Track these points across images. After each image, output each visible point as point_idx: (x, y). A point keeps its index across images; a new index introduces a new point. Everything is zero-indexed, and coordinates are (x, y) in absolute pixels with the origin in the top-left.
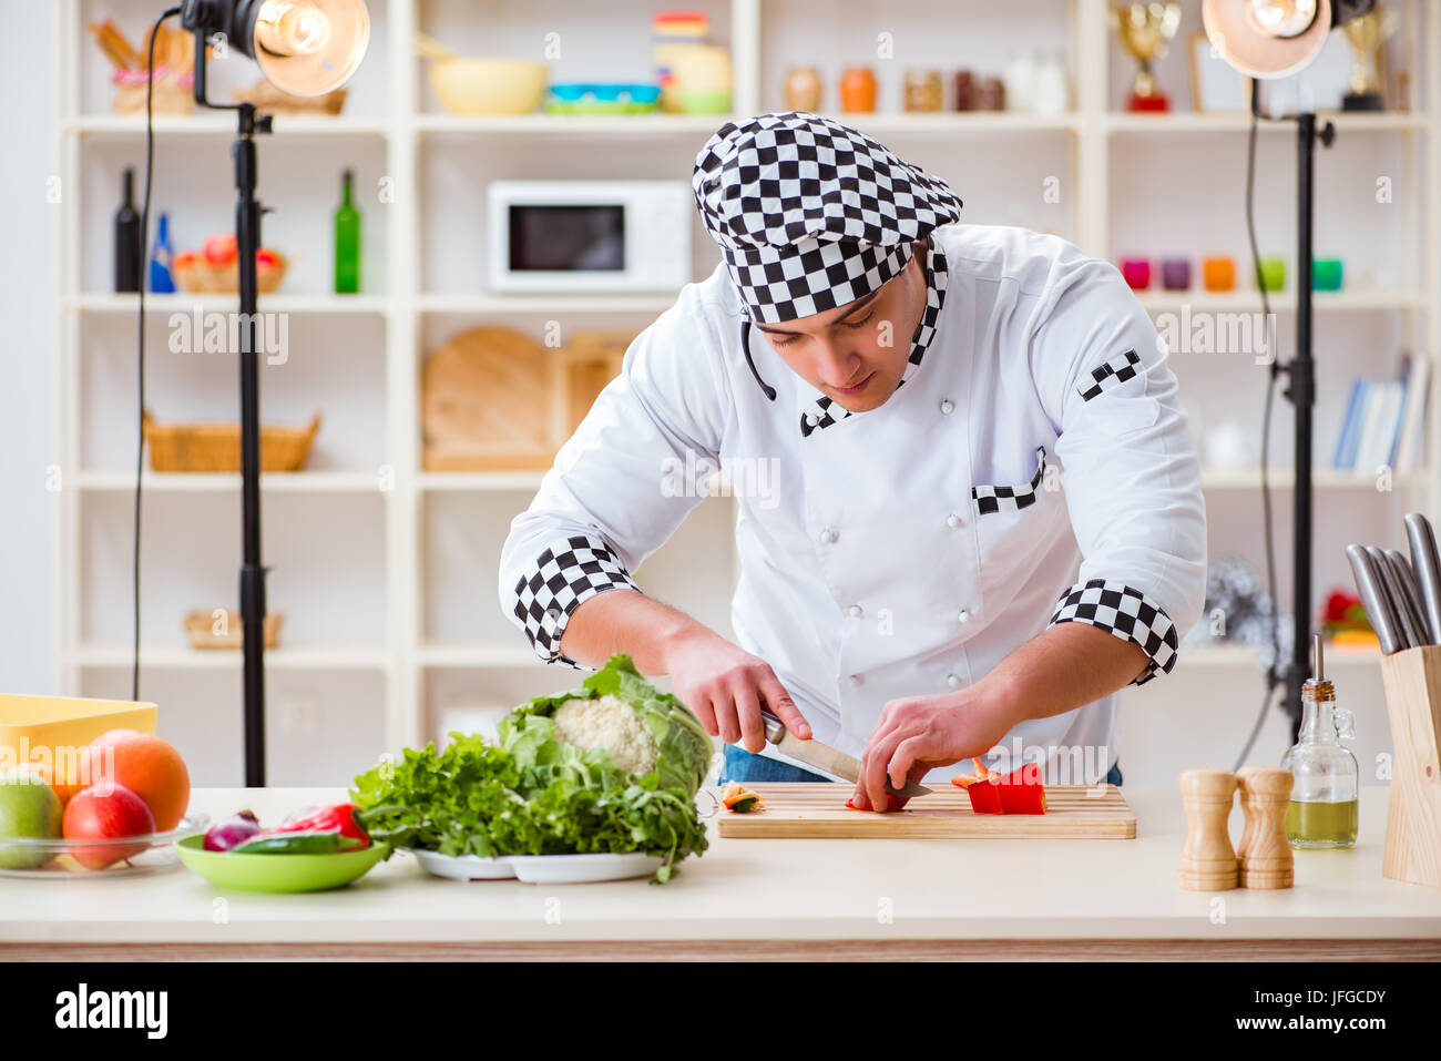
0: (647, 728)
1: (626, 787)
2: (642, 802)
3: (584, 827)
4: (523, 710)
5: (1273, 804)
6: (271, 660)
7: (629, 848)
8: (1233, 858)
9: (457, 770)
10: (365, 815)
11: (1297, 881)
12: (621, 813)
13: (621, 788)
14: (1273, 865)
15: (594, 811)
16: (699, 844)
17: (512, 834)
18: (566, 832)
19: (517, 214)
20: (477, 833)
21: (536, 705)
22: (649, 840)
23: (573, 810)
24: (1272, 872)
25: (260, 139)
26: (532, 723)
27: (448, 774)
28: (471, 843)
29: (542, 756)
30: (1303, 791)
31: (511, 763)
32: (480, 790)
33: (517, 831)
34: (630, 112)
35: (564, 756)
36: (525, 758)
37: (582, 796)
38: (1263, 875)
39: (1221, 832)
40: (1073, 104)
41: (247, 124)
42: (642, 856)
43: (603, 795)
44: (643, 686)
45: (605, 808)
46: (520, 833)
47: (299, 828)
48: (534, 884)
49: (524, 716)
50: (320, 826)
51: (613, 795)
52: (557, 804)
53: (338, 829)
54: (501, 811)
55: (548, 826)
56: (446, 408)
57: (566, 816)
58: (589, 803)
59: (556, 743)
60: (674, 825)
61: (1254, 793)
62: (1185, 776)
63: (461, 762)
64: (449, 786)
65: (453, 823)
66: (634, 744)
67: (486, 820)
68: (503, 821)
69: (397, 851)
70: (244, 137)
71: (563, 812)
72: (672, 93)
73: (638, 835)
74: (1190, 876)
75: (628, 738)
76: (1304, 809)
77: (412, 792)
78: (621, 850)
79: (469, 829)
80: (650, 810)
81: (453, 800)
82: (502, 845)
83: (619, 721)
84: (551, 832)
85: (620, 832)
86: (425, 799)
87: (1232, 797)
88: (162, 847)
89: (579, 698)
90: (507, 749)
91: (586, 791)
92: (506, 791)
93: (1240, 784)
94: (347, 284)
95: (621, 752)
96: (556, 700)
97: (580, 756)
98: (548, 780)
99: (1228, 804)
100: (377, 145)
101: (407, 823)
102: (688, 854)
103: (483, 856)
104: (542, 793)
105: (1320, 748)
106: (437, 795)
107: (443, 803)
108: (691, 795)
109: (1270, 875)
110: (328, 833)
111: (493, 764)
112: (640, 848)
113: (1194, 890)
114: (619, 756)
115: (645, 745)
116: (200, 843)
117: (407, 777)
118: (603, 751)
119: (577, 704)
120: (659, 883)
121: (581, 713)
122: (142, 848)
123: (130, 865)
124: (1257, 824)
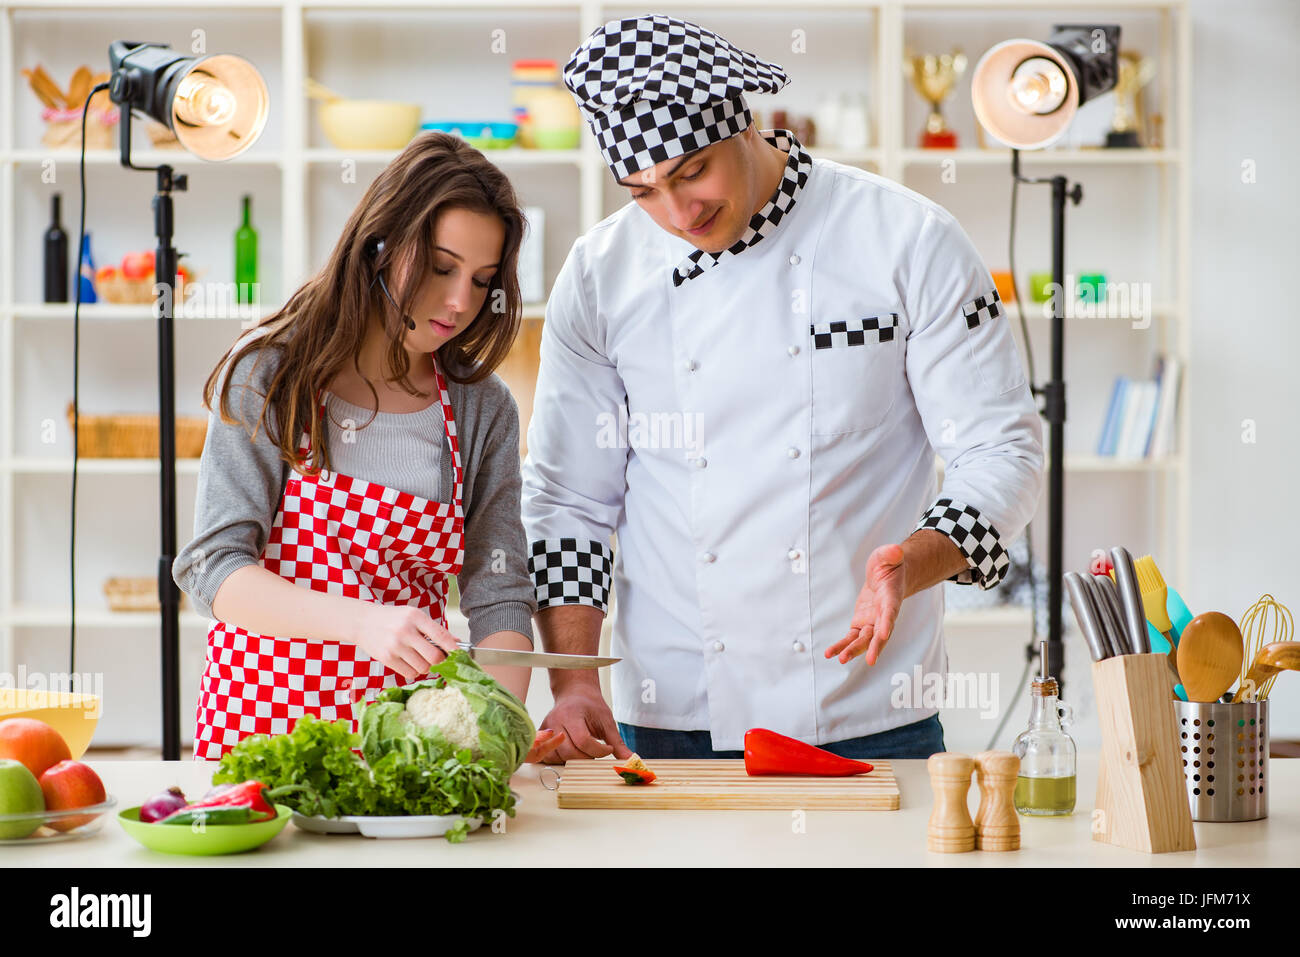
5: (1003, 783)
8: (972, 826)
10: (271, 793)
11: (1023, 843)
14: (1002, 832)
24: (1002, 837)
25: (176, 196)
30: (1032, 768)
34: (491, 147)
38: (995, 840)
39: (961, 805)
40: (873, 141)
41: (166, 183)
47: (218, 803)
50: (235, 801)
53: (250, 804)
61: (988, 774)
70: (163, 193)
72: (527, 130)
74: (936, 840)
76: (1032, 783)
93: (977, 766)
99: (967, 783)
100: (273, 174)
105: (1045, 733)
109: (1001, 840)
110: (242, 807)
113: (938, 852)
116: (137, 815)
124: (990, 800)
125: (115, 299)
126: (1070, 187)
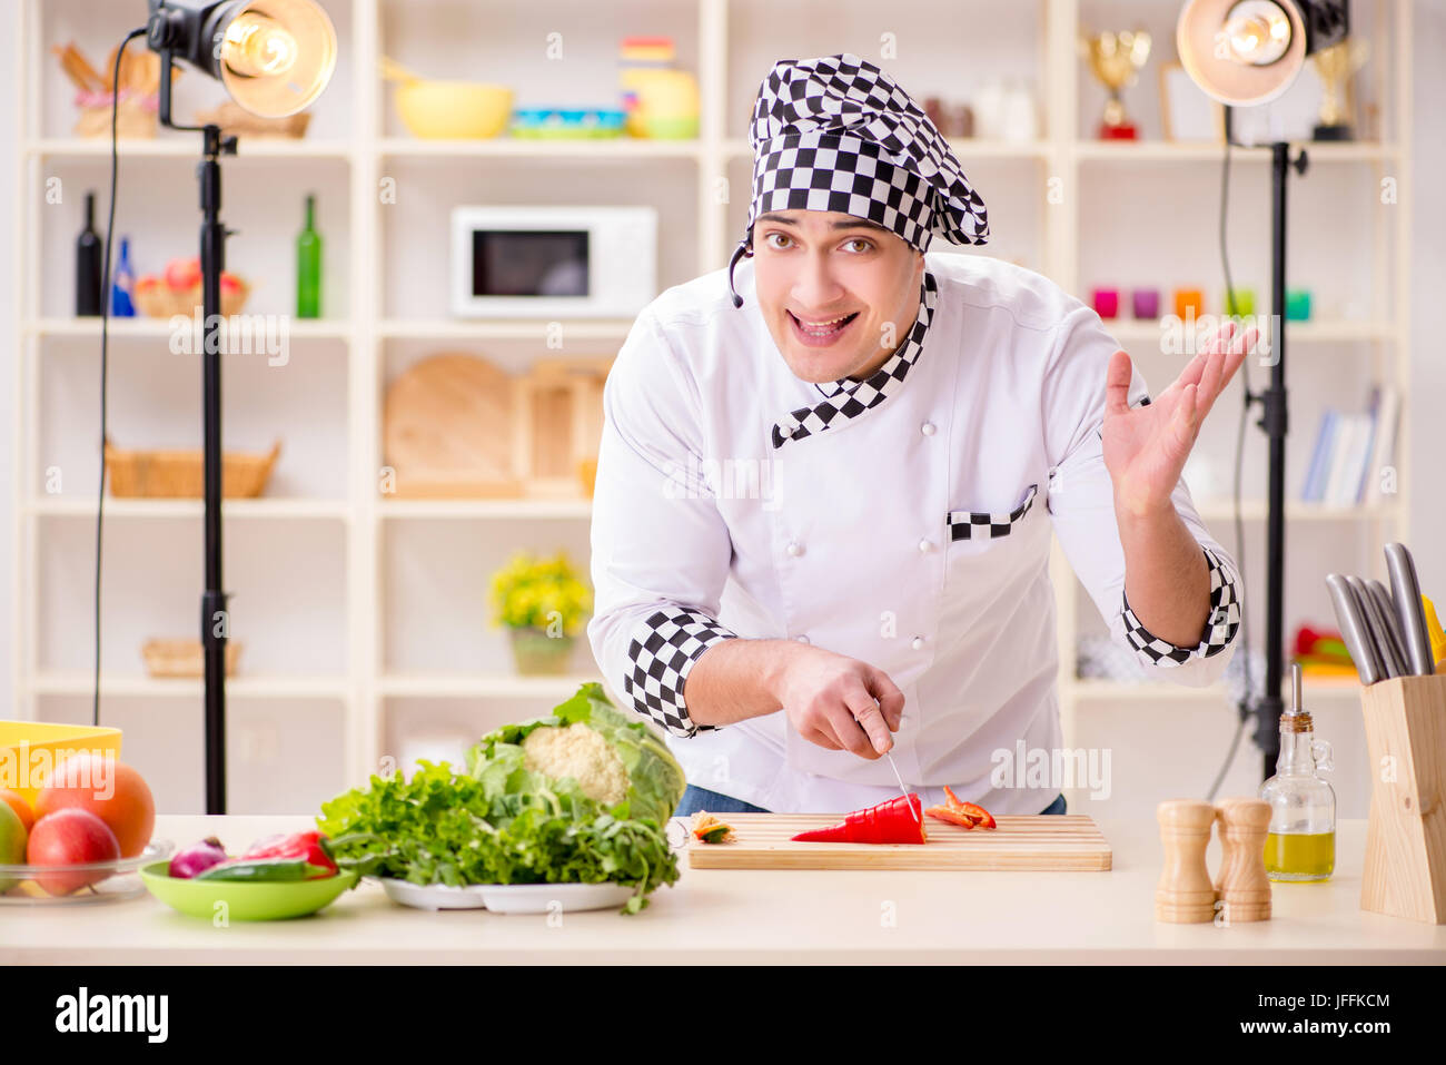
0: (618, 756)
1: (597, 816)
2: (612, 832)
3: (555, 857)
4: (492, 738)
5: (1251, 835)
6: (232, 689)
7: (599, 878)
8: (1211, 891)
9: (425, 798)
10: (332, 843)
11: (1274, 913)
12: (591, 843)
13: (591, 818)
14: (1250, 897)
15: (565, 840)
16: (670, 874)
17: (481, 863)
18: (535, 862)
19: (481, 240)
20: (446, 861)
21: (505, 733)
22: (620, 871)
23: (543, 839)
24: (1250, 904)
25: (225, 161)
26: (502, 750)
27: (415, 803)
28: (440, 872)
29: (512, 785)
30: (1281, 823)
31: (480, 792)
32: (449, 818)
33: (486, 860)
34: (596, 136)
35: (534, 785)
36: (494, 787)
37: (552, 826)
38: (1241, 908)
39: (1198, 864)
40: (1043, 132)
41: (213, 145)
42: (612, 886)
43: (574, 824)
44: (614, 714)
45: (575, 837)
46: (489, 863)
47: (266, 856)
48: (503, 914)
49: (493, 743)
50: (286, 854)
51: (583, 825)
52: (526, 833)
53: (305, 856)
54: (470, 840)
55: (517, 856)
56: (408, 435)
57: (536, 845)
58: (558, 833)
59: (525, 772)
60: (646, 855)
61: (1232, 825)
62: (1164, 806)
63: (430, 790)
64: (416, 814)
65: (421, 852)
66: (605, 773)
67: (454, 849)
68: (472, 849)
69: (365, 879)
70: (209, 158)
71: (532, 842)
72: (639, 118)
73: (609, 865)
74: (1167, 908)
75: (599, 767)
76: (1281, 841)
77: (380, 820)
78: (591, 880)
79: (437, 857)
80: (622, 840)
81: (421, 829)
82: (471, 875)
83: (590, 750)
84: (521, 861)
85: (590, 862)
86: (393, 827)
87: (1210, 828)
88: (127, 874)
89: (550, 726)
90: (476, 778)
91: (556, 820)
92: (475, 820)
93: (1219, 815)
94: (308, 308)
95: (592, 781)
96: (525, 728)
97: (550, 785)
98: (518, 809)
99: (1206, 836)
100: (340, 169)
101: (376, 851)
102: (659, 885)
103: (452, 884)
104: (511, 822)
105: (1295, 779)
106: (405, 823)
107: (410, 831)
108: (662, 824)
109: (1247, 907)
110: (295, 861)
111: (462, 793)
112: (611, 878)
113: (1171, 922)
114: (590, 785)
115: (616, 774)
116: (166, 870)
117: (374, 806)
118: (573, 780)
119: (548, 733)
120: (629, 913)
121: (551, 741)
122: (107, 874)
123: (95, 892)
124: (1235, 856)
125: (158, 313)
126: (1294, 154)
